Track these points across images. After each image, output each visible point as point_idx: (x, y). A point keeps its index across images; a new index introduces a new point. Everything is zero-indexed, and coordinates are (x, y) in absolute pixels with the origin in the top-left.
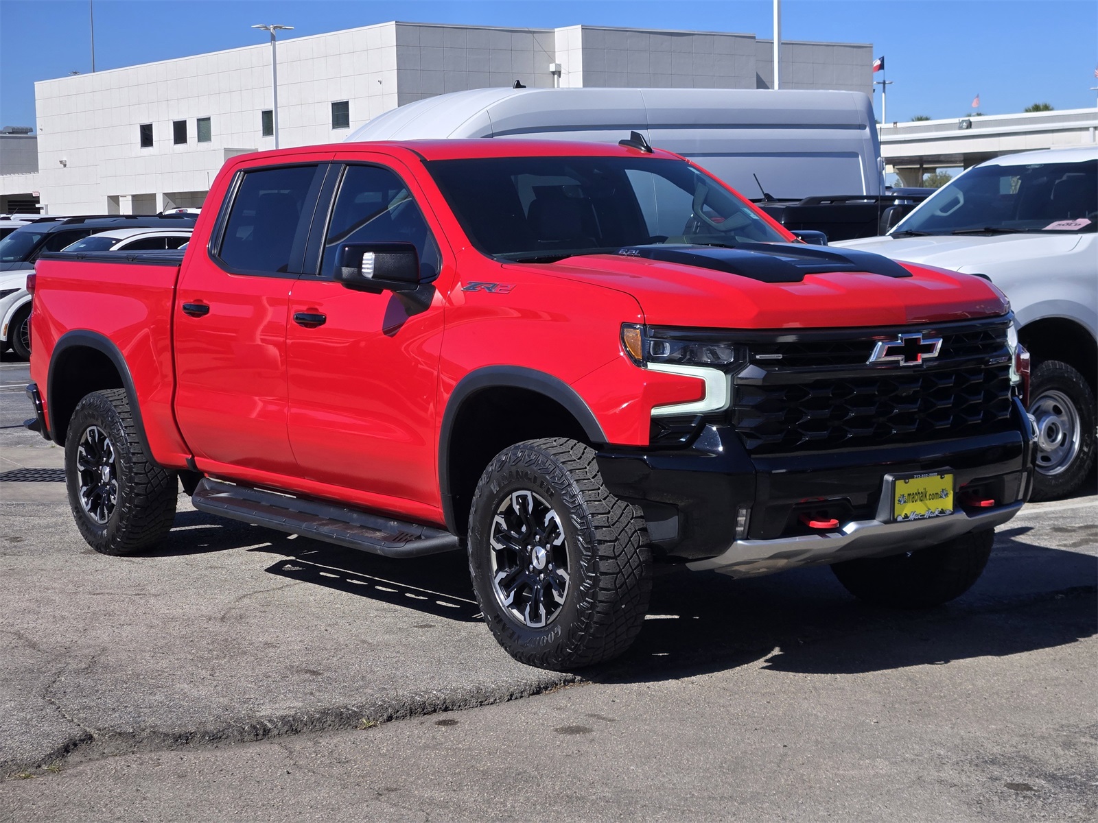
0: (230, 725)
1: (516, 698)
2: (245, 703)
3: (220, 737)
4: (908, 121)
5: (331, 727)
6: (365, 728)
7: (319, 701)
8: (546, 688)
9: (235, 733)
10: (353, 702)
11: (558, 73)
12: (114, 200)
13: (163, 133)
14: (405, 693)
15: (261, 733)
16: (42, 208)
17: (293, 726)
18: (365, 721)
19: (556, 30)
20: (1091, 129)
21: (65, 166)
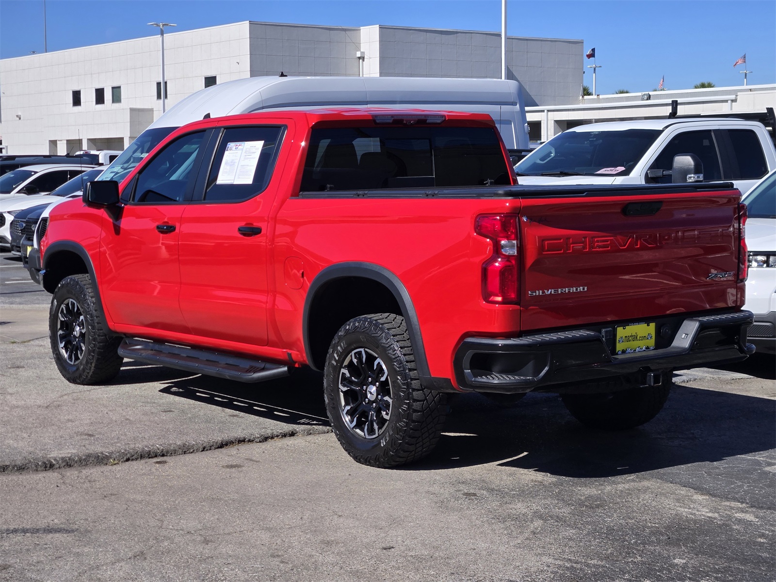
0: (30, 461)
1: (207, 450)
2: (43, 450)
3: (24, 468)
4: (613, 94)
5: (91, 464)
6: (111, 465)
7: (87, 449)
8: (226, 445)
9: (33, 466)
10: (106, 451)
11: (362, 58)
12: (53, 143)
13: (89, 97)
14: (139, 446)
15: (49, 466)
16: (4, 148)
17: (68, 463)
18: (112, 461)
19: (361, 28)
20: (729, 102)
21: (20, 119)
